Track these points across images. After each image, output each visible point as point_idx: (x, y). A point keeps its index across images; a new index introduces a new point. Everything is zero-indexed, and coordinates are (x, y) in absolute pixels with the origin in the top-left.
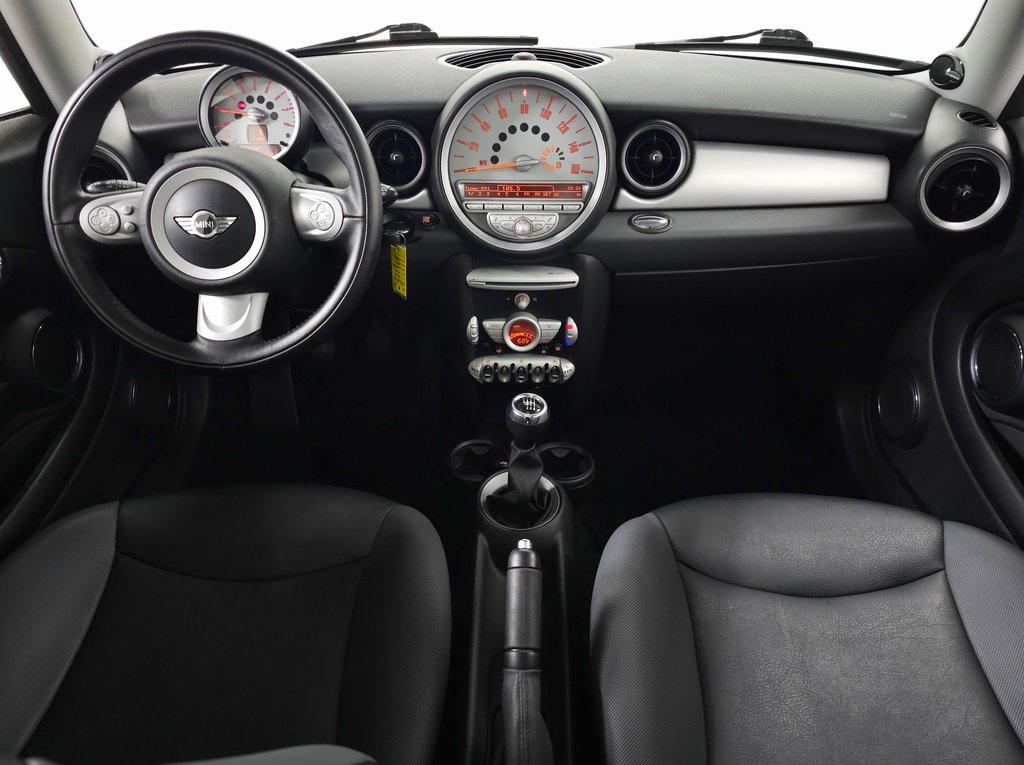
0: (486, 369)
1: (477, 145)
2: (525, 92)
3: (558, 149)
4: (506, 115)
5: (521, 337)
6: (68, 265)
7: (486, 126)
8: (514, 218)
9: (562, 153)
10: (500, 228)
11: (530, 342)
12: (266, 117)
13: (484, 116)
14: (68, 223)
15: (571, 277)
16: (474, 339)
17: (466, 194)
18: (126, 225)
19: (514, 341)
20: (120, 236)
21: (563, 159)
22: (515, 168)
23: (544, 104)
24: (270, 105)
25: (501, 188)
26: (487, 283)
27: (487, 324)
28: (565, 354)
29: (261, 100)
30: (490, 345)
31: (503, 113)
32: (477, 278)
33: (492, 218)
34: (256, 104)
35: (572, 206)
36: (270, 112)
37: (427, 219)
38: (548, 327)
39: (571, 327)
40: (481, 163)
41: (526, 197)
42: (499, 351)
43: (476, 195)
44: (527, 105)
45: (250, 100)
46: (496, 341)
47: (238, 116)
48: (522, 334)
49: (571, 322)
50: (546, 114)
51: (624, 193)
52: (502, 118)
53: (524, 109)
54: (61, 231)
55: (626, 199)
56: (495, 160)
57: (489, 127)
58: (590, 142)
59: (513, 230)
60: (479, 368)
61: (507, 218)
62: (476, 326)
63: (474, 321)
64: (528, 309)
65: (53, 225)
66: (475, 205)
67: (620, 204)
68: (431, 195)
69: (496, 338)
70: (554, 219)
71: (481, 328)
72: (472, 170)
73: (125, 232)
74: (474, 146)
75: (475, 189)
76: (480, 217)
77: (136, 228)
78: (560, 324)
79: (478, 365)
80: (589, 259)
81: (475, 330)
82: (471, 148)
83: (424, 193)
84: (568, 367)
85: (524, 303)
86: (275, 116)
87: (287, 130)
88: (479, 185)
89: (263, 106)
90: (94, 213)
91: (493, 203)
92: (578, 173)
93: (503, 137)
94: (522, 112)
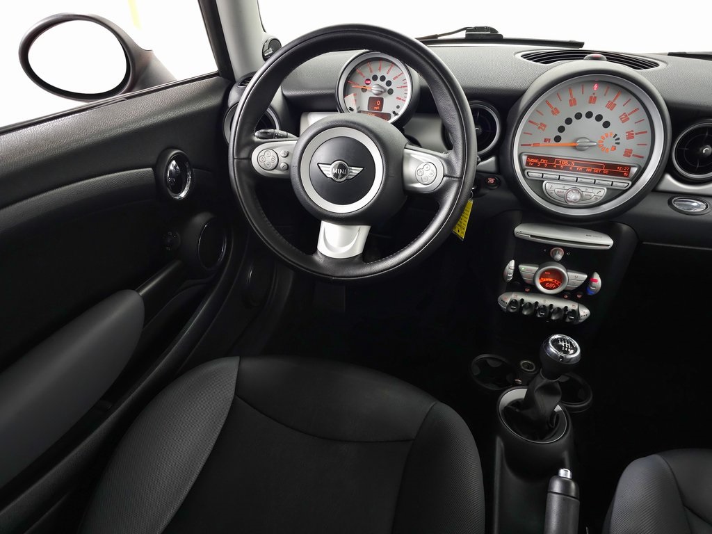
0: (513, 303)
1: (545, 126)
2: (596, 86)
3: (616, 135)
4: (575, 104)
5: (550, 282)
6: (239, 189)
7: (555, 112)
8: (567, 187)
9: (618, 139)
10: (554, 195)
11: (557, 287)
12: (385, 91)
13: (556, 103)
14: (244, 159)
15: (607, 241)
16: (509, 277)
17: (527, 164)
18: (282, 165)
19: (543, 284)
20: (276, 172)
21: (618, 143)
22: (575, 147)
23: (611, 96)
24: (389, 83)
25: (558, 162)
26: (532, 236)
27: (523, 267)
28: (584, 302)
29: (383, 78)
30: (520, 284)
31: (573, 102)
32: (524, 231)
33: (547, 185)
34: (379, 81)
35: (620, 183)
36: (388, 88)
37: (491, 180)
38: (575, 278)
39: (596, 281)
40: (546, 140)
41: (578, 171)
42: (527, 290)
43: (535, 165)
44: (595, 98)
45: (375, 78)
46: (527, 282)
47: (364, 90)
48: (551, 280)
49: (597, 276)
50: (611, 106)
51: (668, 177)
52: (571, 105)
53: (593, 100)
54: (238, 164)
55: (670, 182)
56: (558, 139)
57: (558, 112)
58: (646, 132)
59: (565, 197)
60: (508, 301)
61: (561, 187)
62: (513, 268)
63: (512, 264)
64: (561, 262)
65: (234, 159)
66: (535, 173)
67: (663, 186)
68: (498, 162)
69: (527, 279)
70: (603, 193)
71: (517, 270)
72: (536, 145)
73: (280, 170)
74: (542, 126)
75: (535, 161)
76: (538, 184)
77: (288, 168)
78: (586, 276)
79: (507, 298)
80: (625, 228)
81: (512, 271)
82: (539, 128)
83: (492, 159)
84: (584, 312)
85: (559, 257)
86: (391, 92)
87: (399, 103)
88: (539, 158)
89: (383, 84)
90: (262, 153)
91: (549, 174)
92: (629, 156)
93: (569, 121)
94: (590, 102)
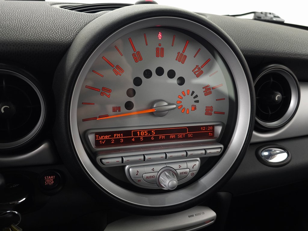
1: (109, 90)
2: (160, 35)
3: (193, 92)
4: (141, 59)
7: (118, 70)
9: (196, 96)
10: (143, 182)
15: (209, 215)
17: (97, 143)
21: (197, 101)
22: (152, 114)
23: (179, 47)
25: (135, 134)
31: (137, 57)
33: (131, 170)
35: (214, 150)
37: (50, 180)
40: (115, 110)
43: (108, 143)
44: (162, 49)
50: (181, 58)
52: (136, 61)
53: (160, 52)
56: (129, 106)
57: (122, 71)
59: (157, 181)
61: (149, 169)
66: (111, 159)
70: (196, 164)
72: (104, 118)
74: (106, 91)
75: (107, 137)
82: (102, 94)
92: (211, 114)
93: (138, 82)
94: (157, 56)
